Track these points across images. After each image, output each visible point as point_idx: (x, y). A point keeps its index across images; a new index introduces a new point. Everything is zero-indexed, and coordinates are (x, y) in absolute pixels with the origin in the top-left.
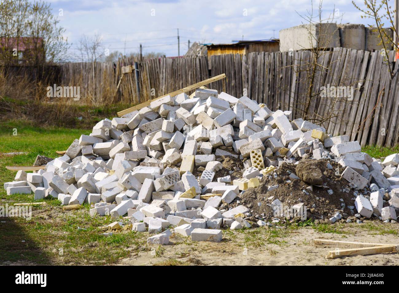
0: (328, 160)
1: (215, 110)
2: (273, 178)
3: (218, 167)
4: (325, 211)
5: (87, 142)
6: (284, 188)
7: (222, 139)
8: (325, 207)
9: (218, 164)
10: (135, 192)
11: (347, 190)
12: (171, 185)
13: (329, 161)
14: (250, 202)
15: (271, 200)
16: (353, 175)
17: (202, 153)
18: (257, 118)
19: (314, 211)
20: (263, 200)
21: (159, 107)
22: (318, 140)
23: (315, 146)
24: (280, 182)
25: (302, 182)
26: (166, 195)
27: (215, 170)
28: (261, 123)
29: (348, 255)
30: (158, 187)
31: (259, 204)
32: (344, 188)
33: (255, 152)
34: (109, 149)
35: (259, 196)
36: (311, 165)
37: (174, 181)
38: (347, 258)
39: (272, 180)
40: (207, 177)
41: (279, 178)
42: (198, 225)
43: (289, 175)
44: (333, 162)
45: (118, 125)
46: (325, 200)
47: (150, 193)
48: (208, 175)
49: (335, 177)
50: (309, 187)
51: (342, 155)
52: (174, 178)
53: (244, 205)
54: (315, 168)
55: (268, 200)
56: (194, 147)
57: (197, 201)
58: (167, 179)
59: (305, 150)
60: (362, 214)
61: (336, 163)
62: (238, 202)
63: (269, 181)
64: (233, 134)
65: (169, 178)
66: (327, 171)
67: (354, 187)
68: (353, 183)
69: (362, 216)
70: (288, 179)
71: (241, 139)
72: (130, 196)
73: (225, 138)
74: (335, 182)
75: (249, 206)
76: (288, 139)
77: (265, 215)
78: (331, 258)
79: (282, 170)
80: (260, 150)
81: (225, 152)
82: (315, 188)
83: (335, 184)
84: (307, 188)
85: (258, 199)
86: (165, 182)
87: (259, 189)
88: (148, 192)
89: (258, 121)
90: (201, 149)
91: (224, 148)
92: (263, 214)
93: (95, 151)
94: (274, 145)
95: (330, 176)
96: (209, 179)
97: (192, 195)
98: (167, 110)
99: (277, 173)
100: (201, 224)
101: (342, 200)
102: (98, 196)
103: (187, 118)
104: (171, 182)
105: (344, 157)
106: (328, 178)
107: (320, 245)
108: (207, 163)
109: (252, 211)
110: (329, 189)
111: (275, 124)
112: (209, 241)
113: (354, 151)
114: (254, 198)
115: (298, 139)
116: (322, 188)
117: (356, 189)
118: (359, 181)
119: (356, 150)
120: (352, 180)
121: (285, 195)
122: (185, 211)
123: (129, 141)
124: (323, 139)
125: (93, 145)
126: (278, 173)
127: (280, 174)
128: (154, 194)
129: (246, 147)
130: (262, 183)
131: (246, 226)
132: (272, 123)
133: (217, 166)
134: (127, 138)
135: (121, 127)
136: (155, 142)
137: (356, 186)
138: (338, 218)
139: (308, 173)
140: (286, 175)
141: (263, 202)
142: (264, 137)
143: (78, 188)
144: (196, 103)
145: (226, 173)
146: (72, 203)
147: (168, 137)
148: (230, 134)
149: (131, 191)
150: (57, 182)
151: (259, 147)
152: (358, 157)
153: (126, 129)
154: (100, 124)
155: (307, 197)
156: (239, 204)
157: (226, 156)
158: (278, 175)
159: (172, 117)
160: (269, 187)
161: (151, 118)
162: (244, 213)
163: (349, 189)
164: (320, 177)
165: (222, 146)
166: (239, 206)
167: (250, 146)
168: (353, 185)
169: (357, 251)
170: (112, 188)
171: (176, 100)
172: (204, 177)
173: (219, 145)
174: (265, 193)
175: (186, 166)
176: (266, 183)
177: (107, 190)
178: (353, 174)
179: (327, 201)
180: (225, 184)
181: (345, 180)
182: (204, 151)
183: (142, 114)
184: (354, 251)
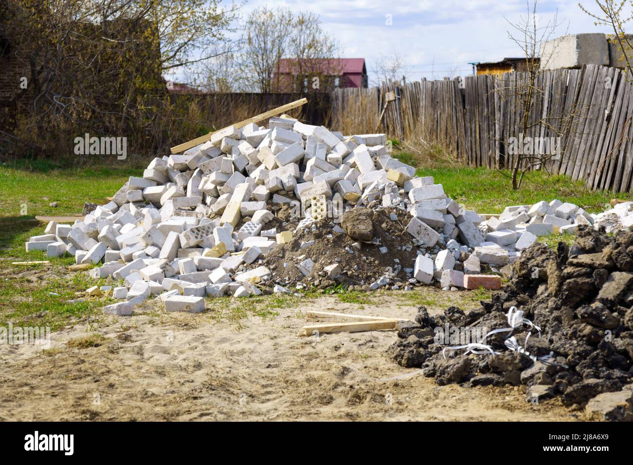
0: (394, 208)
1: (280, 144)
2: (310, 232)
3: (267, 218)
4: (369, 274)
5: (136, 186)
6: (321, 245)
7: (281, 182)
8: (370, 269)
9: (266, 214)
10: (156, 248)
11: (408, 247)
12: (199, 239)
13: (395, 211)
14: (274, 262)
15: (300, 260)
16: (419, 228)
17: (255, 200)
18: (333, 155)
19: (352, 275)
20: (292, 259)
21: (221, 141)
22: (393, 183)
23: (386, 191)
24: (318, 236)
25: (347, 236)
26: (193, 253)
27: (262, 221)
28: (337, 161)
29: (328, 331)
30: (183, 242)
31: (285, 265)
32: (405, 245)
33: (318, 198)
34: (161, 195)
35: (287, 254)
36: (360, 214)
37: (204, 235)
38: (325, 335)
39: (308, 234)
40: (248, 230)
41: (317, 232)
42: (193, 291)
43: (333, 227)
44: (401, 212)
45: (175, 164)
46: (374, 261)
47: (175, 250)
48: (251, 227)
49: (397, 231)
50: (356, 244)
51: (416, 202)
52: (204, 231)
53: (266, 266)
54: (365, 218)
55: (297, 259)
56: (245, 192)
57: (215, 260)
58: (193, 232)
59: (375, 196)
60: (418, 279)
61: (404, 213)
62: (260, 262)
63: (304, 235)
64: (298, 175)
65: (196, 231)
66: (387, 222)
67: (419, 244)
68: (418, 238)
69: (419, 282)
70: (330, 233)
71: (305, 182)
72: (150, 254)
73: (285, 181)
74: (394, 237)
75: (272, 267)
76: (365, 182)
77: (289, 279)
78: (304, 335)
79: (323, 222)
80: (324, 196)
81: (284, 198)
82: (364, 246)
83: (393, 240)
84: (353, 245)
85: (286, 258)
86: (191, 236)
87: (289, 247)
88: (172, 248)
89: (333, 158)
90: (253, 194)
91: (284, 192)
92: (287, 278)
93: (144, 197)
94: (344, 190)
95: (389, 230)
96: (250, 233)
97: (219, 253)
98: (229, 145)
99: (316, 225)
100: (196, 289)
101: (397, 260)
102: (116, 254)
103: (249, 155)
104: (199, 237)
105: (418, 205)
106: (386, 231)
107: (313, 318)
108: (254, 211)
109: (274, 274)
110: (382, 246)
111: (354, 163)
112: (185, 311)
113: (435, 197)
114: (281, 257)
115: (373, 182)
116: (372, 245)
117: (422, 246)
118: (427, 236)
119: (437, 196)
120: (419, 234)
121: (321, 254)
122: (192, 273)
123: (185, 184)
124: (403, 181)
125: (143, 189)
126: (318, 226)
127: (320, 226)
128: (180, 251)
129: (307, 192)
130: (295, 238)
131: (254, 293)
132: (351, 161)
133: (265, 216)
134: (182, 180)
135: (180, 167)
136: (210, 186)
137: (422, 242)
138: (382, 284)
139: (354, 225)
140: (328, 227)
141: (292, 262)
142: (333, 178)
143: (98, 242)
144: (265, 136)
145: (278, 225)
146: (84, 262)
147: (223, 180)
148: (293, 175)
149: (152, 247)
150: (77, 235)
151: (323, 191)
152: (438, 204)
153: (185, 169)
154: (154, 163)
155: (349, 256)
156: (260, 265)
157: (285, 204)
158: (317, 228)
159: (235, 154)
160: (303, 243)
161: (212, 156)
162: (261, 277)
163: (411, 247)
164: (369, 230)
165: (281, 190)
166: (259, 267)
167: (312, 190)
168: (418, 241)
169: (341, 327)
170: (135, 244)
171: (244, 133)
172: (243, 230)
173: (278, 189)
174: (297, 251)
175: (229, 216)
176: (299, 238)
177: (127, 245)
178: (420, 226)
179: (377, 262)
180: (267, 238)
181: (410, 234)
182: (257, 197)
183: (204, 150)
184: (338, 327)
